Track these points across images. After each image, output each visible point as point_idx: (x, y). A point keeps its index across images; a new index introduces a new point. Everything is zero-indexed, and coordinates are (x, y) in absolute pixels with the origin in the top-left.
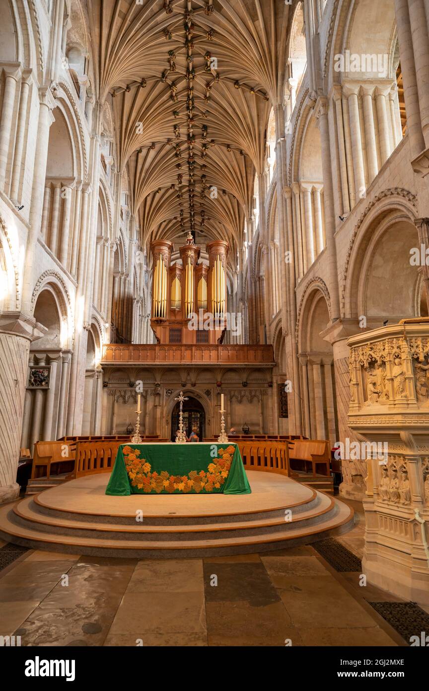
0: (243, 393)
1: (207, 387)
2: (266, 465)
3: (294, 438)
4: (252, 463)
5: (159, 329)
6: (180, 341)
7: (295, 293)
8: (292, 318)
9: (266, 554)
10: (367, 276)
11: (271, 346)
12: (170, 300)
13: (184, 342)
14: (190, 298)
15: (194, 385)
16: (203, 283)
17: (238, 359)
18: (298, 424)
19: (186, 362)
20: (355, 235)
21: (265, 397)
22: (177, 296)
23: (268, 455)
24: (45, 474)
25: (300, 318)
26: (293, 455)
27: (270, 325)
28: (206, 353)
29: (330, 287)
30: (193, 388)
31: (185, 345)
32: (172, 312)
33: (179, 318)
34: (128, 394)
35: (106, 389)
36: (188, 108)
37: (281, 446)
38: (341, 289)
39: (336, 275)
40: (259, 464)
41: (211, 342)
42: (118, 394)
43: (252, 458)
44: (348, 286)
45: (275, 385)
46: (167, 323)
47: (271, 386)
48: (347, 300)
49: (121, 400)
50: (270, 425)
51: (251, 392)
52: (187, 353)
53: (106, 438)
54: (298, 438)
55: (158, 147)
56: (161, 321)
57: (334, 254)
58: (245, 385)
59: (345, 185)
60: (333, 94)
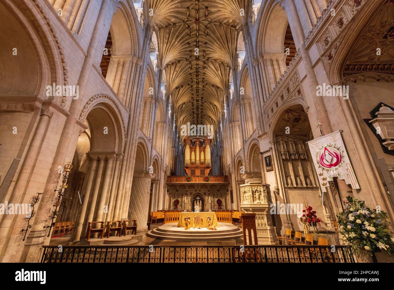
0: (218, 194)
1: (204, 191)
2: (225, 220)
3: (234, 211)
4: (221, 220)
5: (187, 170)
6: (195, 174)
7: (234, 159)
8: (234, 168)
9: (223, 240)
10: (253, 159)
11: (227, 176)
13: (196, 175)
14: (198, 158)
16: (202, 153)
17: (216, 181)
18: (237, 206)
19: (197, 182)
20: (249, 147)
21: (226, 195)
22: (193, 158)
23: (226, 217)
24: (155, 222)
25: (236, 168)
26: (234, 217)
27: (227, 168)
29: (243, 159)
30: (199, 192)
31: (197, 176)
32: (192, 163)
33: (194, 166)
34: (176, 194)
35: (168, 192)
36: (196, 92)
37: (230, 213)
38: (246, 162)
39: (245, 158)
40: (223, 220)
41: (206, 175)
42: (172, 194)
43: (221, 218)
44: (248, 162)
45: (229, 191)
46: (190, 168)
47: (228, 191)
48: (248, 166)
49: (174, 197)
50: (228, 206)
51: (221, 193)
52: (197, 179)
53: (167, 211)
54: (236, 211)
55: (186, 104)
56: (188, 167)
57: (244, 151)
58: (218, 191)
59: (246, 130)
60: (242, 103)
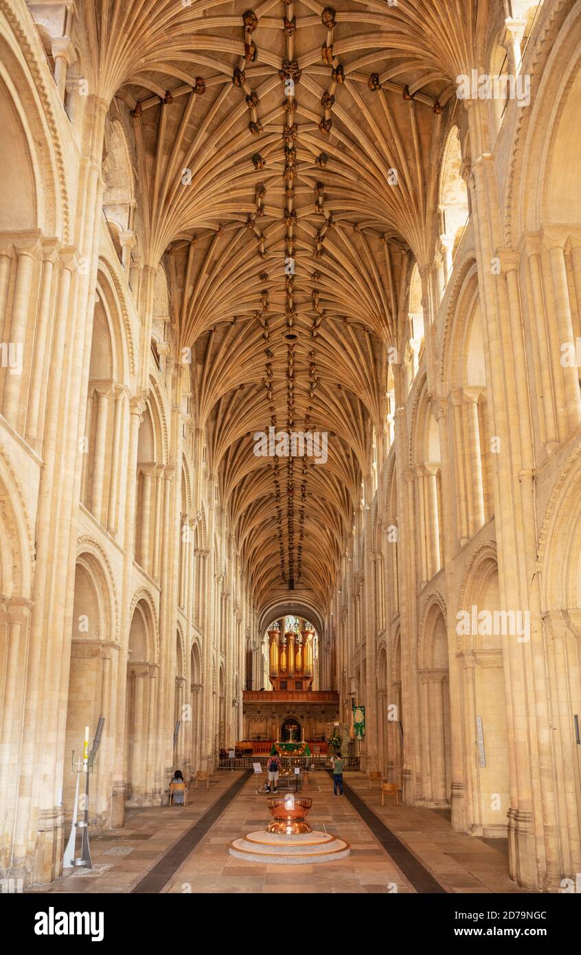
0: (322, 717)
1: (302, 714)
5: (273, 682)
6: (286, 688)
12: (280, 665)
13: (288, 689)
14: (291, 663)
15: (294, 712)
17: (319, 699)
19: (289, 701)
22: (284, 663)
28: (301, 696)
31: (289, 691)
32: (281, 672)
33: (285, 675)
41: (304, 690)
46: (279, 678)
47: (338, 713)
51: (325, 716)
52: (290, 696)
56: (275, 677)
58: (323, 712)
